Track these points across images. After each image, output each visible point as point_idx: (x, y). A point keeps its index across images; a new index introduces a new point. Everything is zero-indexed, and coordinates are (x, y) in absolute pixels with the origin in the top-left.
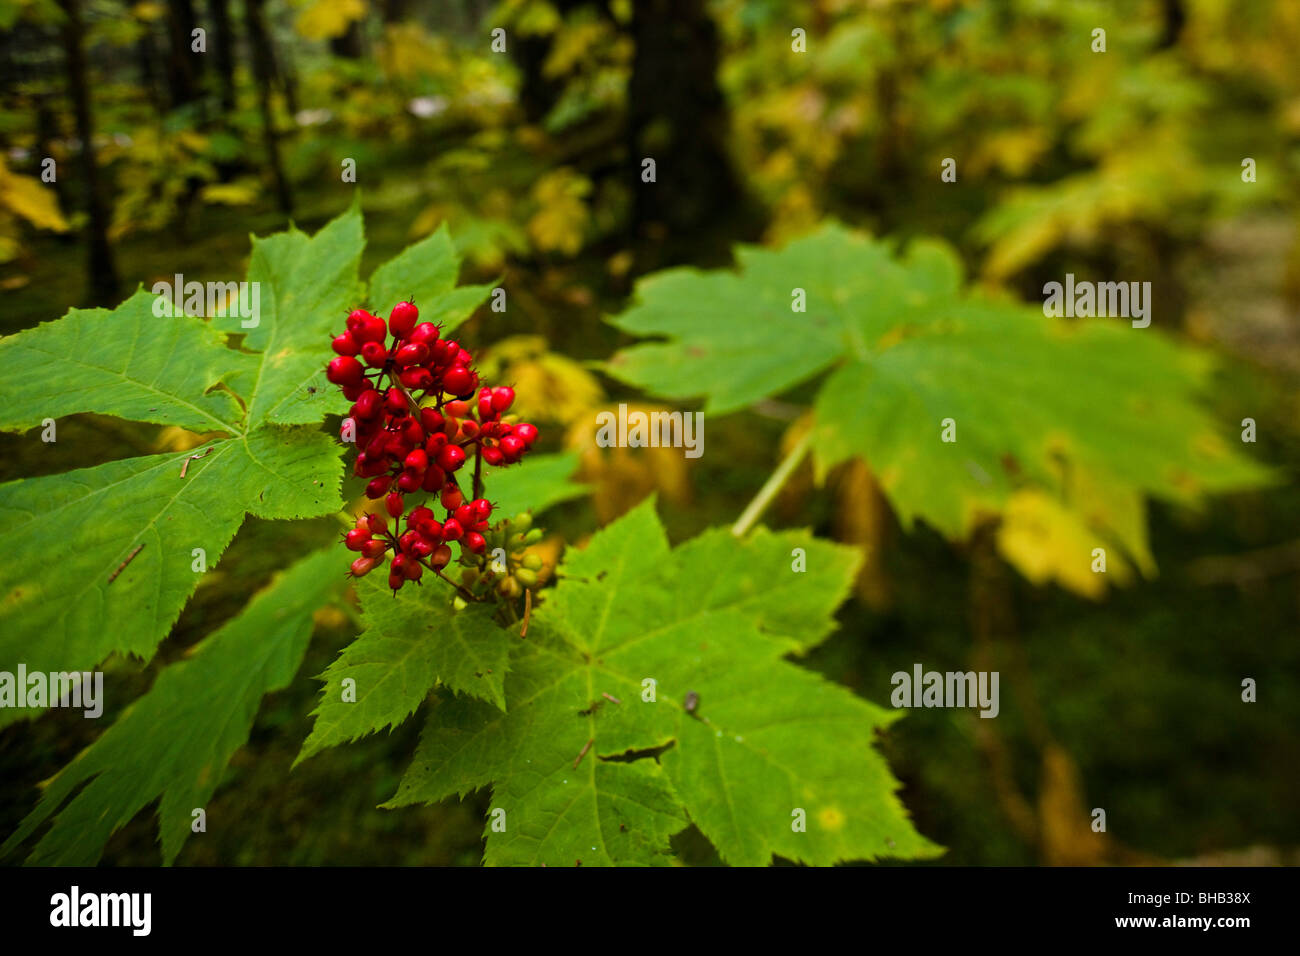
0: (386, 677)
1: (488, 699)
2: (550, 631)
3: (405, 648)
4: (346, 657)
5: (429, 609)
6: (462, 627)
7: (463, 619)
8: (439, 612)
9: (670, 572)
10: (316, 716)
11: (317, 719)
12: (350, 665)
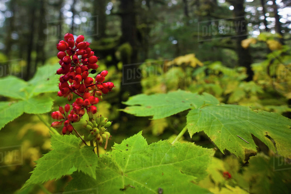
0: (57, 164)
1: (90, 175)
2: (110, 161)
3: (64, 156)
4: (44, 157)
5: (73, 146)
6: (83, 152)
7: (83, 150)
8: (76, 147)
9: (149, 151)
10: (32, 174)
11: (32, 175)
12: (46, 159)
